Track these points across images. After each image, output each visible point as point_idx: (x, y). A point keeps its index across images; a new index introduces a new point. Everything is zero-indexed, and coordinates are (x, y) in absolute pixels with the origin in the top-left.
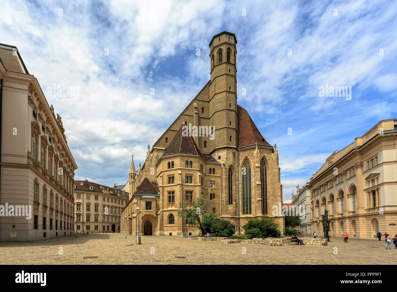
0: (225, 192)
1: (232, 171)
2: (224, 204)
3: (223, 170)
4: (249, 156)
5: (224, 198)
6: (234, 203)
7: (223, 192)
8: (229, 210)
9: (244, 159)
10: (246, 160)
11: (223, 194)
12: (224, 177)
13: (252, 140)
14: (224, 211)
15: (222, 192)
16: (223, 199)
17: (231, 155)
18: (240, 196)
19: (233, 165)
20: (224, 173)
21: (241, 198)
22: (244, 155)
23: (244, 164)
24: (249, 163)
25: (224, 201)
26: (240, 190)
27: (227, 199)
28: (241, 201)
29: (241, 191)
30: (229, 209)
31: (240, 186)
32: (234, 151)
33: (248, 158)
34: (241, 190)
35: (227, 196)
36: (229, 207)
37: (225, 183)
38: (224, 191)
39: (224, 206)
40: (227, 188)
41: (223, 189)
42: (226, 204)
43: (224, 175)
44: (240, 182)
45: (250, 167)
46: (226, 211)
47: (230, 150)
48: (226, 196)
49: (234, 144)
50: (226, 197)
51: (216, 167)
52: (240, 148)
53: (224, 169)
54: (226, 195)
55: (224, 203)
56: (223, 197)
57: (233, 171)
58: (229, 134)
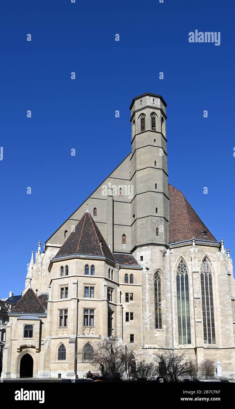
0: (150, 310)
1: (160, 279)
2: (147, 328)
3: (145, 277)
4: (184, 256)
5: (148, 319)
6: (164, 327)
7: (146, 310)
8: (156, 337)
9: (178, 261)
10: (182, 261)
11: (146, 312)
12: (147, 286)
13: (188, 233)
14: (147, 339)
15: (144, 310)
16: (146, 321)
17: (159, 255)
18: (174, 315)
19: (162, 269)
20: (147, 281)
21: (175, 319)
22: (178, 255)
23: (178, 268)
24: (186, 267)
25: (148, 323)
26: (173, 306)
27: (153, 320)
28: (175, 324)
29: (175, 308)
30: (156, 335)
31: (173, 301)
32: (163, 248)
33: (184, 259)
34: (175, 306)
35: (153, 316)
36: (156, 333)
37: (149, 297)
38: (148, 309)
39: (147, 331)
40: (153, 303)
41: (146, 305)
42: (151, 328)
43: (147, 284)
44: (173, 295)
45: (186, 271)
46: (150, 339)
47: (157, 247)
48: (150, 316)
49: (162, 239)
50: (151, 318)
51: (135, 273)
52: (171, 245)
53: (147, 276)
54: (151, 314)
55: (148, 326)
56: (146, 318)
57: (161, 277)
58: (155, 225)
